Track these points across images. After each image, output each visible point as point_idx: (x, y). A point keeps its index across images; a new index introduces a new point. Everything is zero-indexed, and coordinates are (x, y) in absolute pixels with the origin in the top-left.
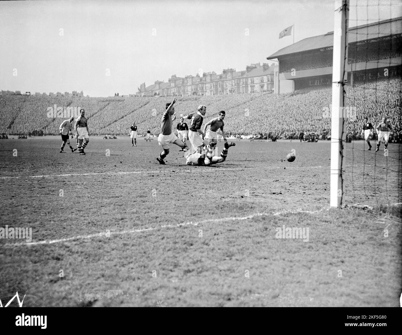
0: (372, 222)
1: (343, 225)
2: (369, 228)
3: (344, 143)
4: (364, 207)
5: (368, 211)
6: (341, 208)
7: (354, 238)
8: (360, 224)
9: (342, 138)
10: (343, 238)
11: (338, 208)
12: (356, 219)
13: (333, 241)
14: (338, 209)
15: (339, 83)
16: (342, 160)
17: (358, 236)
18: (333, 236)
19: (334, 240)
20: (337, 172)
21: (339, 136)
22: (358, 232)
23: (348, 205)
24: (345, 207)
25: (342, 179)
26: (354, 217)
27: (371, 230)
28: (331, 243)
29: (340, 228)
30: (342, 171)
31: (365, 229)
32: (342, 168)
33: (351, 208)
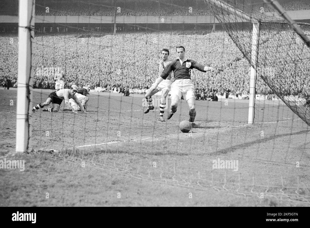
0: (59, 165)
1: (31, 169)
2: (56, 171)
3: (31, 88)
4: (50, 151)
5: (54, 156)
6: (28, 153)
7: (44, 181)
8: (48, 168)
9: (29, 82)
10: (33, 183)
11: (24, 152)
12: (44, 163)
13: (23, 187)
14: (25, 154)
15: (26, 28)
16: (29, 104)
17: (47, 180)
18: (22, 182)
19: (23, 185)
20: (24, 117)
21: (26, 80)
22: (47, 175)
23: (35, 150)
24: (32, 152)
25: (28, 123)
26: (41, 161)
27: (59, 173)
28: (20, 189)
29: (29, 173)
30: (29, 116)
31: (53, 173)
32: (28, 113)
33: (38, 152)
